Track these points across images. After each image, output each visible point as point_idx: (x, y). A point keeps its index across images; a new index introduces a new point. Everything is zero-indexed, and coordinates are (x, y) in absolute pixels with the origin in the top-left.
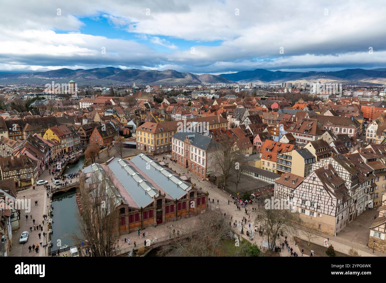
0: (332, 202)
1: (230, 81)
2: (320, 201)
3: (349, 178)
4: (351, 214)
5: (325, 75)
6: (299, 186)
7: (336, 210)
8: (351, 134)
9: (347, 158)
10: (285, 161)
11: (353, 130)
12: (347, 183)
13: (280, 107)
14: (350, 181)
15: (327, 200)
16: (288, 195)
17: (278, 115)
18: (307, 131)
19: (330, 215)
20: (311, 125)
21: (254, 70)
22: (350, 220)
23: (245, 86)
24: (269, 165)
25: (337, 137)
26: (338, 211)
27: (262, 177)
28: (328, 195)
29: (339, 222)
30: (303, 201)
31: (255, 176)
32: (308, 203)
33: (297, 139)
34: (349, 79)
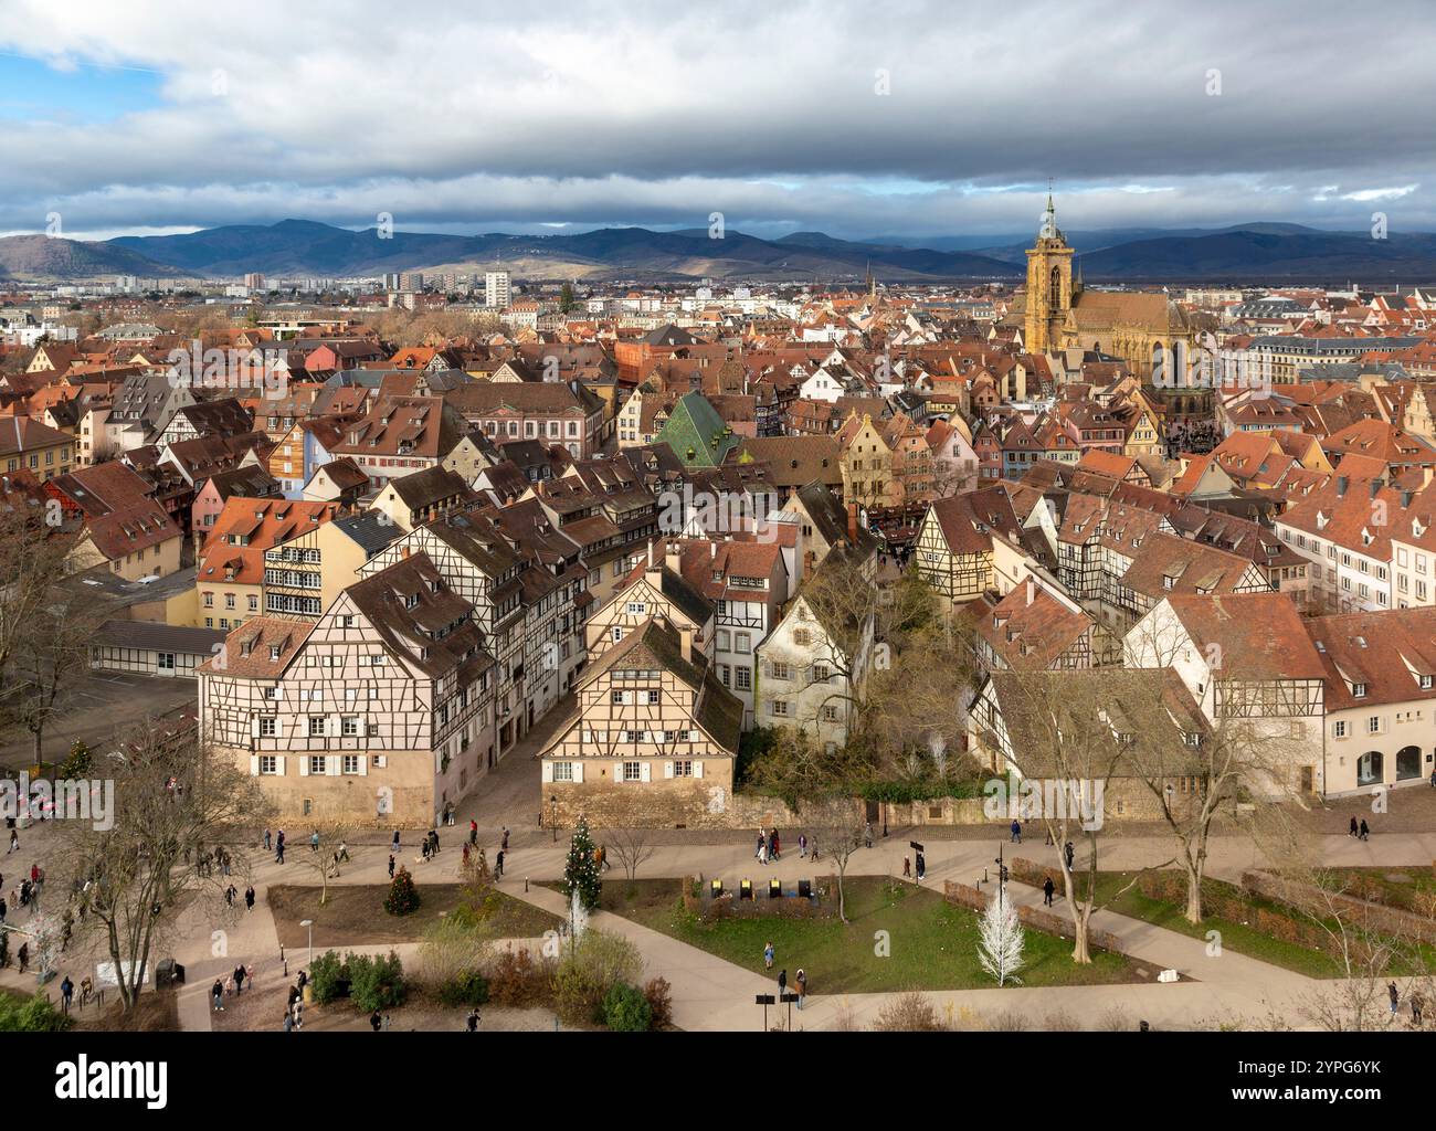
0: (415, 697)
1: (161, 268)
2: (375, 706)
3: (482, 593)
4: (506, 720)
5: (540, 246)
6: (296, 664)
7: (433, 722)
8: (573, 437)
9: (491, 521)
10: (297, 572)
11: (579, 424)
12: (481, 611)
13: (340, 362)
14: (488, 603)
15: (397, 694)
16: (252, 716)
17: (313, 395)
18: (410, 445)
19: (414, 749)
20: (424, 419)
21: (273, 224)
22: (504, 744)
23: (225, 286)
24: (231, 604)
25: (502, 452)
26: (439, 724)
27: (189, 662)
28: (399, 671)
29: (453, 766)
30: (315, 721)
31: (162, 665)
32: (333, 726)
33: (374, 481)
34: (611, 260)
